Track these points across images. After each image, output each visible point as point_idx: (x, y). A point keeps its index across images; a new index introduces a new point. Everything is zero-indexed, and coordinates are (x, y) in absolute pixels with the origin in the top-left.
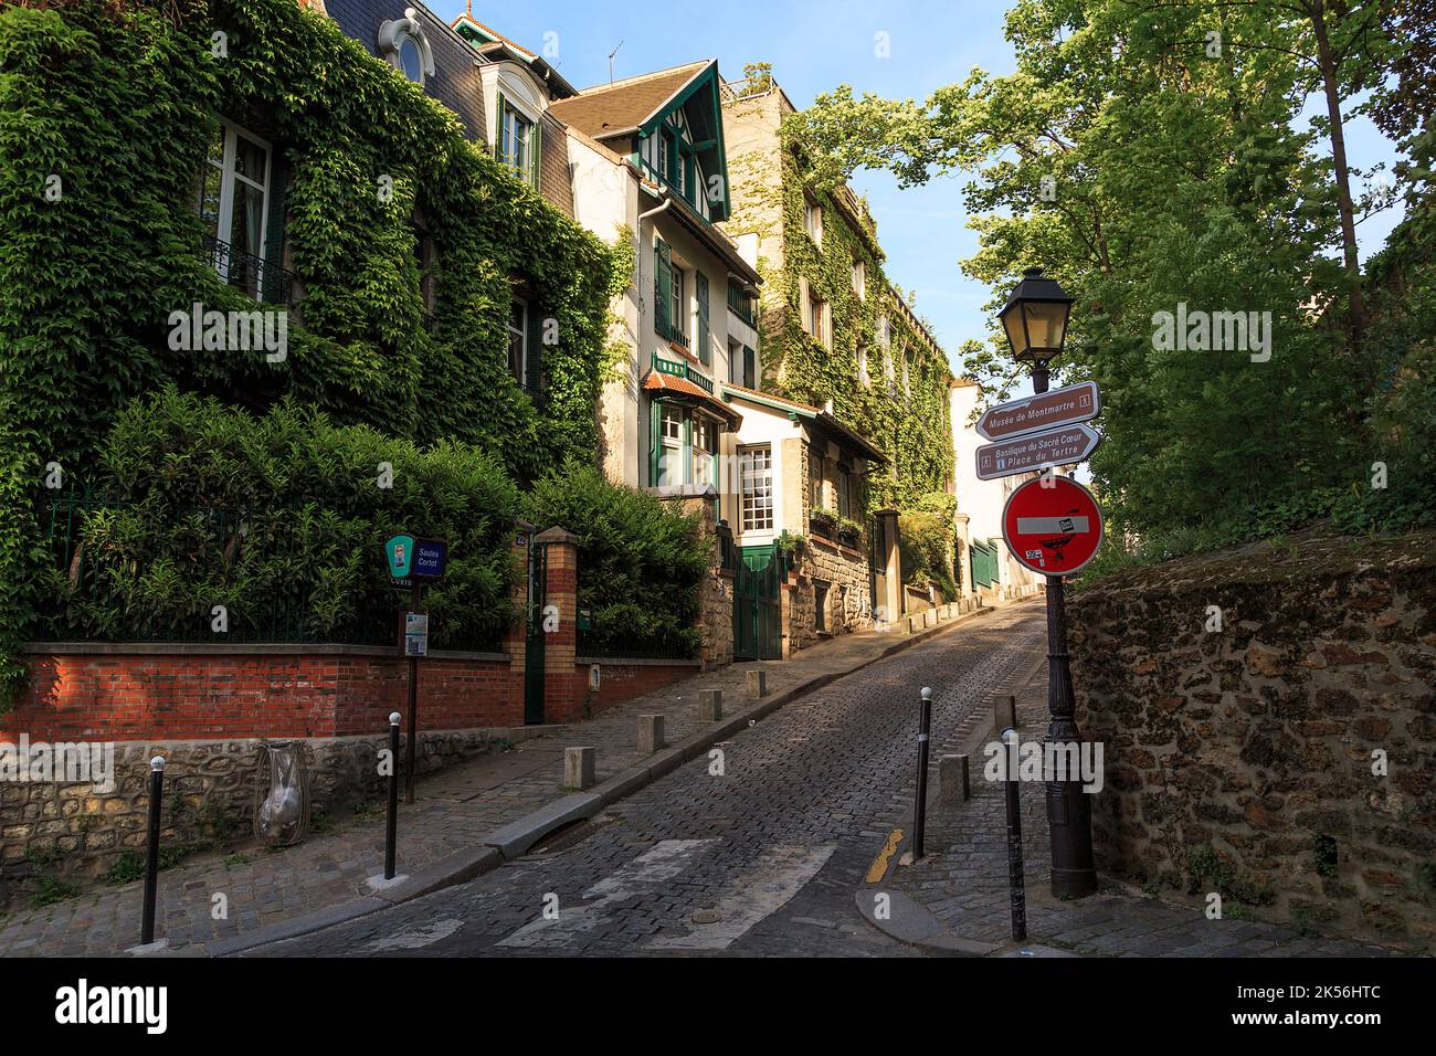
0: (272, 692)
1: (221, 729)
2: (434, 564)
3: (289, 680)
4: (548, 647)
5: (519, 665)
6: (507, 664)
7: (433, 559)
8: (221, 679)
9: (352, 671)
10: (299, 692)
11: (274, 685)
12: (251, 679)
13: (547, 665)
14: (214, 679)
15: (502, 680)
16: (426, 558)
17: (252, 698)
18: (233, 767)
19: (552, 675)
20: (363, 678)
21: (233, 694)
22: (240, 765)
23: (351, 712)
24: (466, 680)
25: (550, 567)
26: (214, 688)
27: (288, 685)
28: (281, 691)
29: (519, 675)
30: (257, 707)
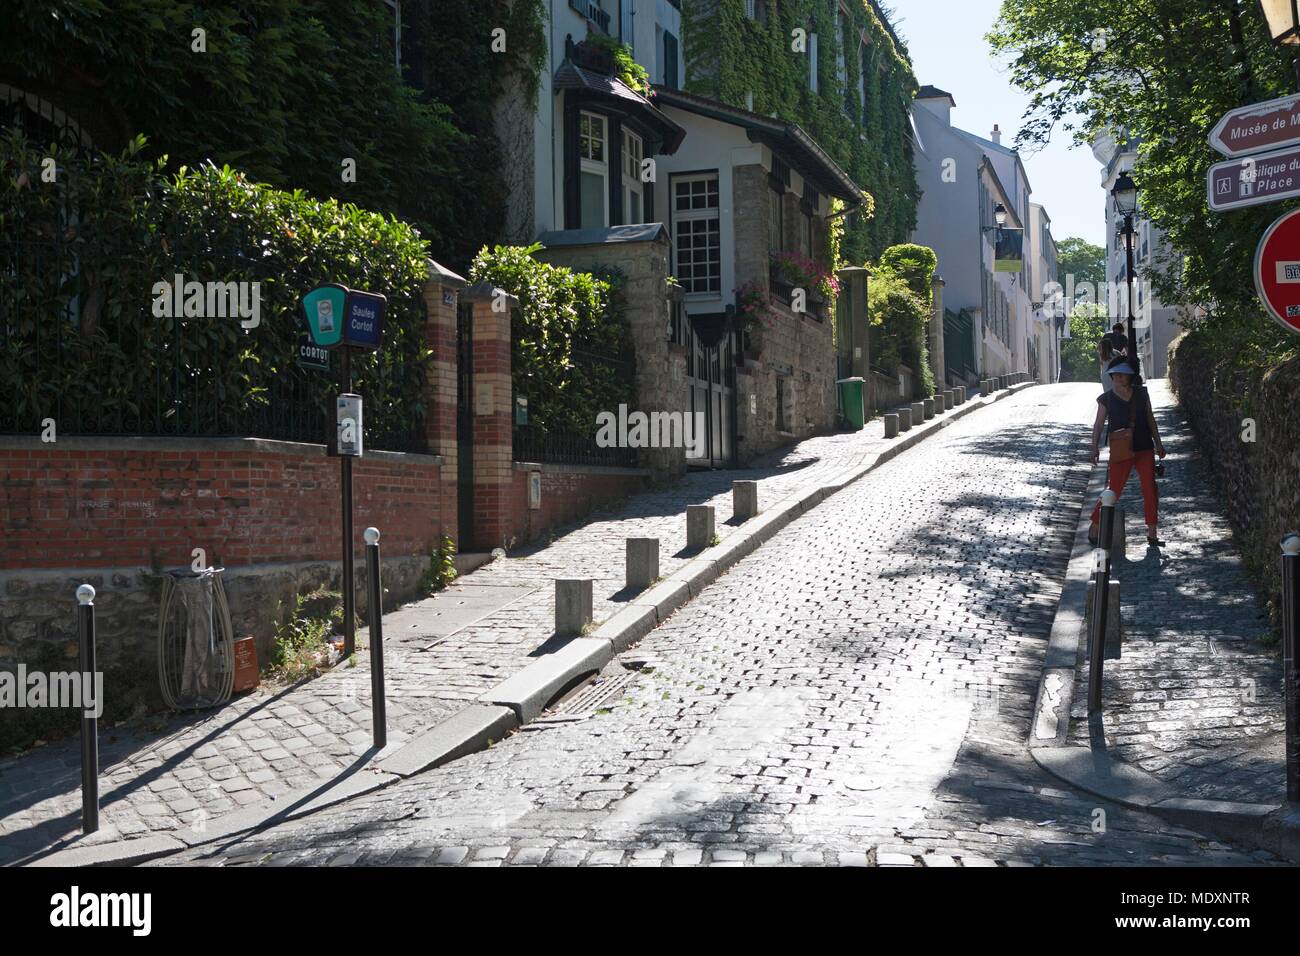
0: (163, 502)
1: (98, 553)
2: (369, 327)
3: (185, 486)
4: (477, 448)
5: (450, 474)
6: (438, 470)
7: (368, 320)
8: (94, 485)
9: (266, 474)
10: (201, 503)
11: (166, 494)
12: (135, 484)
13: (475, 472)
14: (85, 485)
15: (431, 491)
16: (361, 319)
17: (138, 512)
18: (119, 605)
19: (482, 486)
20: (278, 485)
21: (111, 506)
22: (129, 602)
23: (267, 531)
24: (393, 489)
25: (477, 337)
26: (87, 497)
27: (184, 494)
28: (176, 502)
29: (451, 484)
30: (145, 523)
